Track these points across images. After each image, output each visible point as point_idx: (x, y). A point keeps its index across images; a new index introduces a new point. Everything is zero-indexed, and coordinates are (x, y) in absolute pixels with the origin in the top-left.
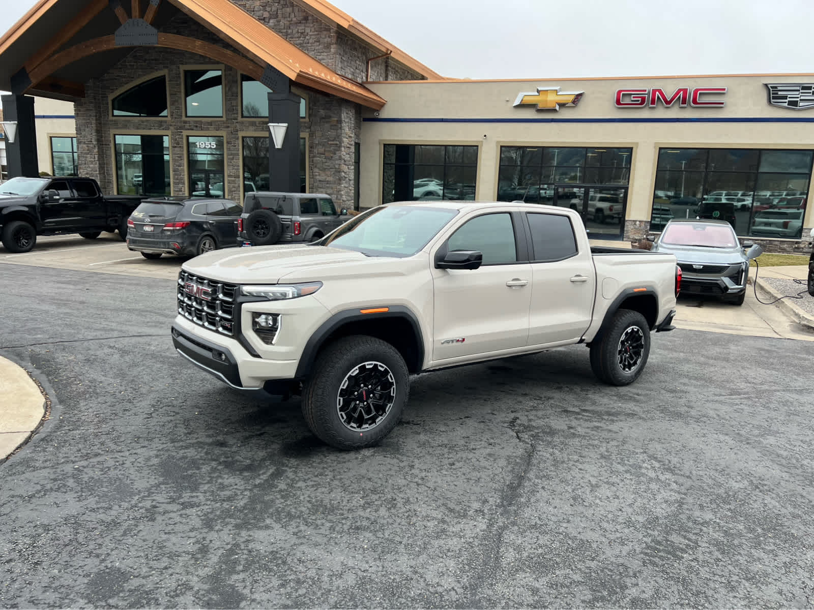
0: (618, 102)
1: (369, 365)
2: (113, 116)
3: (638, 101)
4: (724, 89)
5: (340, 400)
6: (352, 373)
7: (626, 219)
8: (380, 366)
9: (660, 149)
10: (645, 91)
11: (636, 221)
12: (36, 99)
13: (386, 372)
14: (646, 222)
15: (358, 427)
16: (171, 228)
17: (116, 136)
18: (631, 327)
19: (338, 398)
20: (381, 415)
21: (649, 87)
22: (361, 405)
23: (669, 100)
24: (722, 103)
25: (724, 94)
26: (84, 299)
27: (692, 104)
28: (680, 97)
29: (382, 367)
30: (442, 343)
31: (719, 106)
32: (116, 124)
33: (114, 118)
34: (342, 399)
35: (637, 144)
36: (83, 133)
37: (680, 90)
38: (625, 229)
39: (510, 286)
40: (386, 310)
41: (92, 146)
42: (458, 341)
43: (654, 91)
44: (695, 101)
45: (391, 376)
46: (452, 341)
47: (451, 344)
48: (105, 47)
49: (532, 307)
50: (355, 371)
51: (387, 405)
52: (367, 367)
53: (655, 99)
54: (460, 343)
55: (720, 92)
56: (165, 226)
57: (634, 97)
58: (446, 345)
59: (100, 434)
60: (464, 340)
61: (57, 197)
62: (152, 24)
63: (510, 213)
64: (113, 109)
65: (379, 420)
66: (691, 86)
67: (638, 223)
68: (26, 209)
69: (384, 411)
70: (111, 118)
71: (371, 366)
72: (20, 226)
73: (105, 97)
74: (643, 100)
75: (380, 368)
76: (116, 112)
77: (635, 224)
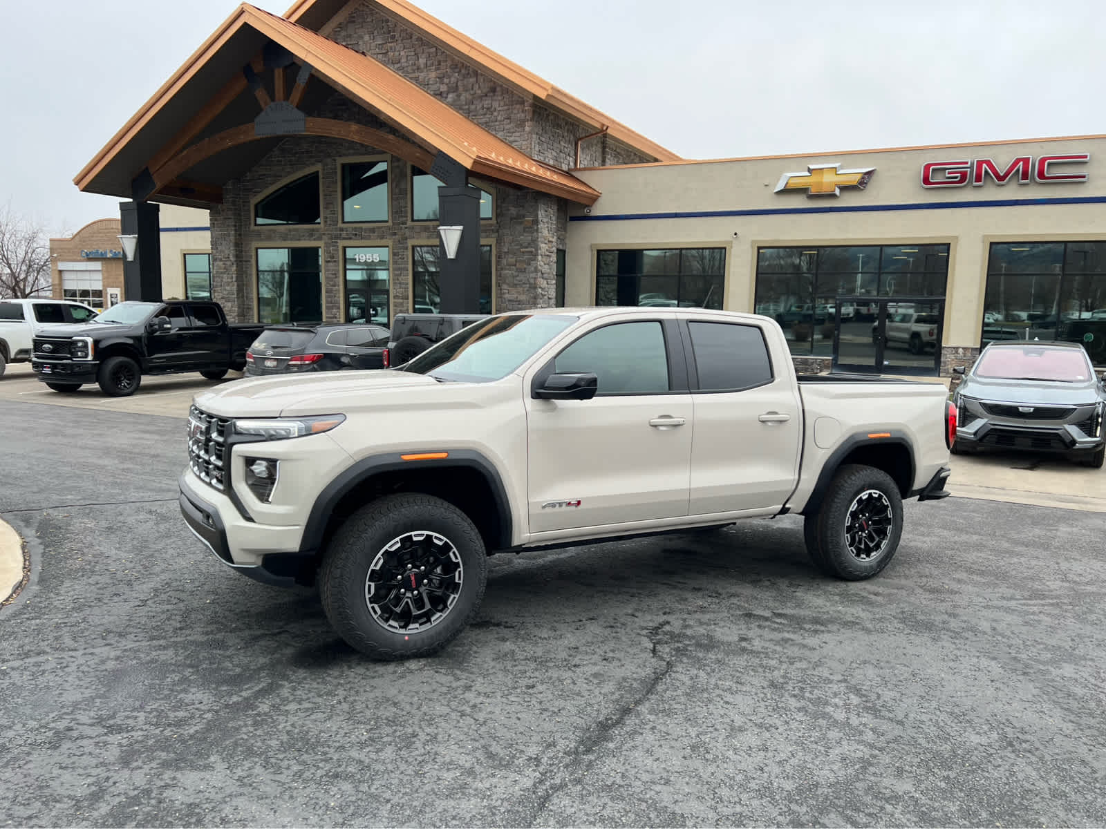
0: (926, 180)
1: (418, 536)
2: (256, 225)
3: (956, 177)
4: (1086, 157)
5: (370, 587)
6: (390, 547)
7: (943, 345)
8: (436, 538)
9: (992, 244)
10: (967, 163)
11: (958, 348)
12: (162, 206)
13: (446, 548)
14: (972, 349)
15: (401, 627)
16: (299, 363)
17: (259, 251)
18: (868, 492)
19: (367, 583)
20: (441, 611)
21: (971, 158)
22: (409, 594)
23: (1002, 174)
24: (1084, 177)
25: (1086, 163)
26: (159, 451)
27: (1038, 179)
28: (1018, 170)
29: (439, 539)
30: (544, 507)
31: (1079, 180)
32: (259, 236)
33: (256, 228)
34: (373, 585)
35: (956, 238)
36: (220, 248)
37: (1018, 161)
38: (942, 359)
39: (655, 426)
40: (444, 455)
41: (229, 263)
42: (569, 504)
43: (980, 163)
44: (1041, 175)
45: (454, 553)
46: (560, 504)
47: (557, 509)
48: (242, 139)
49: (692, 457)
50: (394, 545)
51: (450, 596)
52: (415, 539)
53: (982, 174)
54: (573, 508)
55: (1080, 161)
56: (291, 360)
57: (949, 173)
58: (548, 510)
59: (63, 625)
60: (579, 503)
61: (169, 326)
62: (298, 107)
63: (660, 321)
64: (257, 216)
65: (438, 618)
66: (1035, 155)
67: (960, 350)
68: (130, 341)
69: (445, 606)
70: (253, 227)
71: (421, 538)
72: (121, 362)
73: (247, 202)
74: (964, 175)
75: (436, 541)
76: (260, 221)
77: (957, 352)
